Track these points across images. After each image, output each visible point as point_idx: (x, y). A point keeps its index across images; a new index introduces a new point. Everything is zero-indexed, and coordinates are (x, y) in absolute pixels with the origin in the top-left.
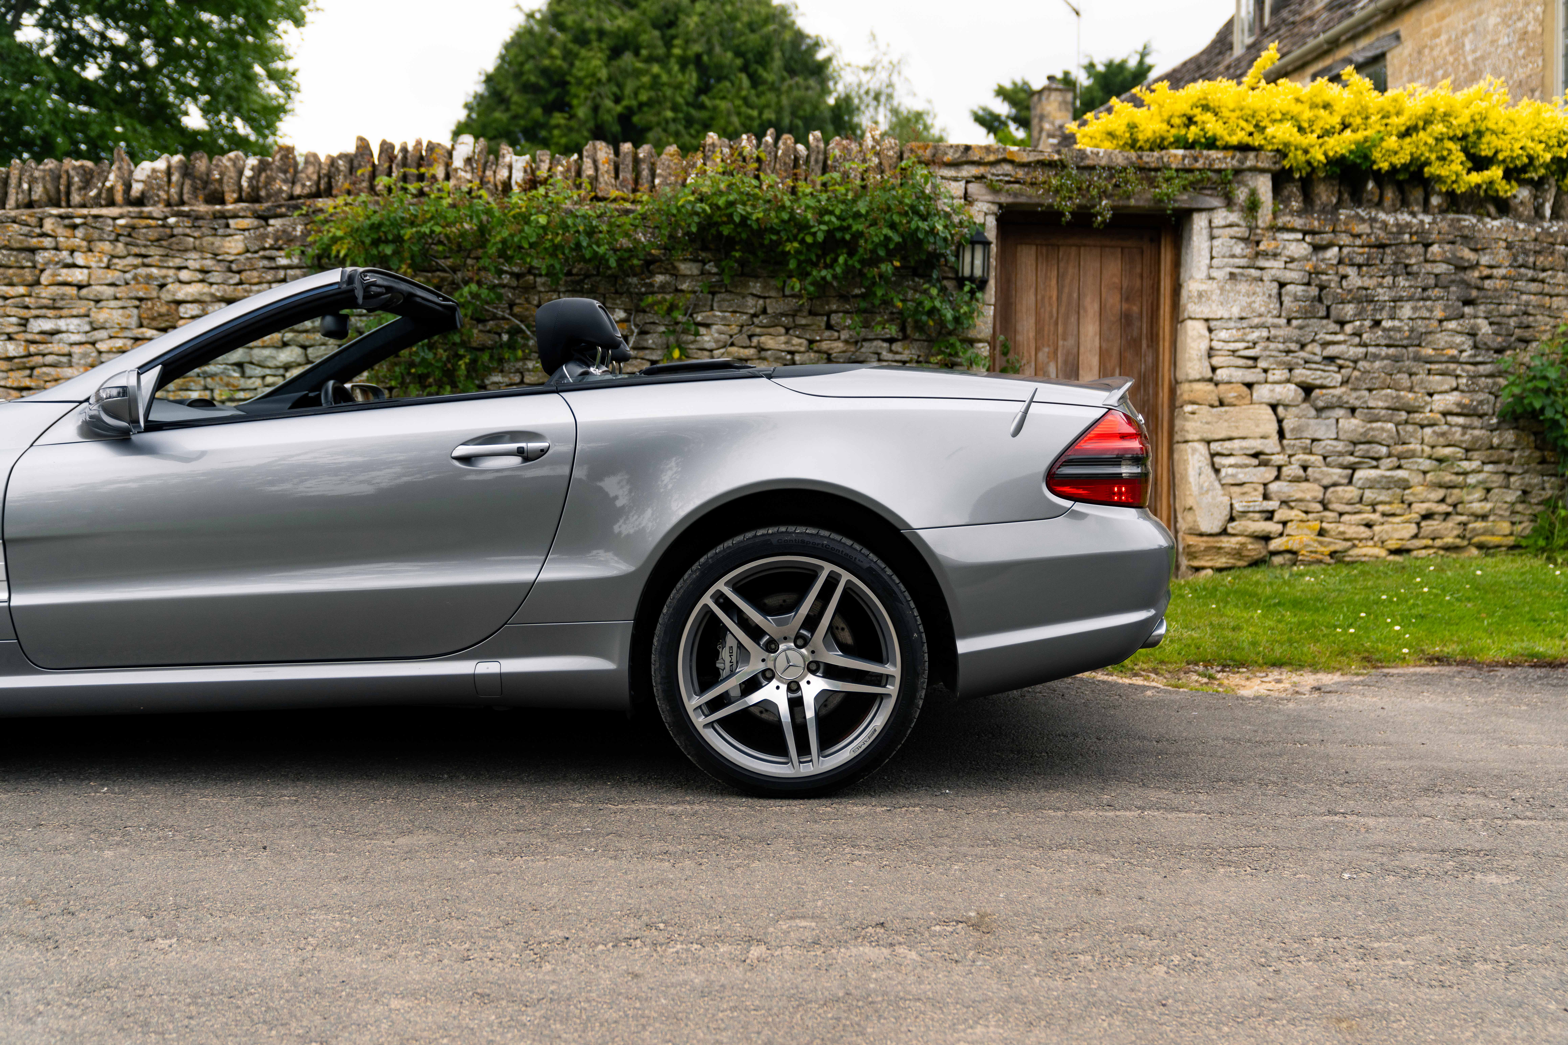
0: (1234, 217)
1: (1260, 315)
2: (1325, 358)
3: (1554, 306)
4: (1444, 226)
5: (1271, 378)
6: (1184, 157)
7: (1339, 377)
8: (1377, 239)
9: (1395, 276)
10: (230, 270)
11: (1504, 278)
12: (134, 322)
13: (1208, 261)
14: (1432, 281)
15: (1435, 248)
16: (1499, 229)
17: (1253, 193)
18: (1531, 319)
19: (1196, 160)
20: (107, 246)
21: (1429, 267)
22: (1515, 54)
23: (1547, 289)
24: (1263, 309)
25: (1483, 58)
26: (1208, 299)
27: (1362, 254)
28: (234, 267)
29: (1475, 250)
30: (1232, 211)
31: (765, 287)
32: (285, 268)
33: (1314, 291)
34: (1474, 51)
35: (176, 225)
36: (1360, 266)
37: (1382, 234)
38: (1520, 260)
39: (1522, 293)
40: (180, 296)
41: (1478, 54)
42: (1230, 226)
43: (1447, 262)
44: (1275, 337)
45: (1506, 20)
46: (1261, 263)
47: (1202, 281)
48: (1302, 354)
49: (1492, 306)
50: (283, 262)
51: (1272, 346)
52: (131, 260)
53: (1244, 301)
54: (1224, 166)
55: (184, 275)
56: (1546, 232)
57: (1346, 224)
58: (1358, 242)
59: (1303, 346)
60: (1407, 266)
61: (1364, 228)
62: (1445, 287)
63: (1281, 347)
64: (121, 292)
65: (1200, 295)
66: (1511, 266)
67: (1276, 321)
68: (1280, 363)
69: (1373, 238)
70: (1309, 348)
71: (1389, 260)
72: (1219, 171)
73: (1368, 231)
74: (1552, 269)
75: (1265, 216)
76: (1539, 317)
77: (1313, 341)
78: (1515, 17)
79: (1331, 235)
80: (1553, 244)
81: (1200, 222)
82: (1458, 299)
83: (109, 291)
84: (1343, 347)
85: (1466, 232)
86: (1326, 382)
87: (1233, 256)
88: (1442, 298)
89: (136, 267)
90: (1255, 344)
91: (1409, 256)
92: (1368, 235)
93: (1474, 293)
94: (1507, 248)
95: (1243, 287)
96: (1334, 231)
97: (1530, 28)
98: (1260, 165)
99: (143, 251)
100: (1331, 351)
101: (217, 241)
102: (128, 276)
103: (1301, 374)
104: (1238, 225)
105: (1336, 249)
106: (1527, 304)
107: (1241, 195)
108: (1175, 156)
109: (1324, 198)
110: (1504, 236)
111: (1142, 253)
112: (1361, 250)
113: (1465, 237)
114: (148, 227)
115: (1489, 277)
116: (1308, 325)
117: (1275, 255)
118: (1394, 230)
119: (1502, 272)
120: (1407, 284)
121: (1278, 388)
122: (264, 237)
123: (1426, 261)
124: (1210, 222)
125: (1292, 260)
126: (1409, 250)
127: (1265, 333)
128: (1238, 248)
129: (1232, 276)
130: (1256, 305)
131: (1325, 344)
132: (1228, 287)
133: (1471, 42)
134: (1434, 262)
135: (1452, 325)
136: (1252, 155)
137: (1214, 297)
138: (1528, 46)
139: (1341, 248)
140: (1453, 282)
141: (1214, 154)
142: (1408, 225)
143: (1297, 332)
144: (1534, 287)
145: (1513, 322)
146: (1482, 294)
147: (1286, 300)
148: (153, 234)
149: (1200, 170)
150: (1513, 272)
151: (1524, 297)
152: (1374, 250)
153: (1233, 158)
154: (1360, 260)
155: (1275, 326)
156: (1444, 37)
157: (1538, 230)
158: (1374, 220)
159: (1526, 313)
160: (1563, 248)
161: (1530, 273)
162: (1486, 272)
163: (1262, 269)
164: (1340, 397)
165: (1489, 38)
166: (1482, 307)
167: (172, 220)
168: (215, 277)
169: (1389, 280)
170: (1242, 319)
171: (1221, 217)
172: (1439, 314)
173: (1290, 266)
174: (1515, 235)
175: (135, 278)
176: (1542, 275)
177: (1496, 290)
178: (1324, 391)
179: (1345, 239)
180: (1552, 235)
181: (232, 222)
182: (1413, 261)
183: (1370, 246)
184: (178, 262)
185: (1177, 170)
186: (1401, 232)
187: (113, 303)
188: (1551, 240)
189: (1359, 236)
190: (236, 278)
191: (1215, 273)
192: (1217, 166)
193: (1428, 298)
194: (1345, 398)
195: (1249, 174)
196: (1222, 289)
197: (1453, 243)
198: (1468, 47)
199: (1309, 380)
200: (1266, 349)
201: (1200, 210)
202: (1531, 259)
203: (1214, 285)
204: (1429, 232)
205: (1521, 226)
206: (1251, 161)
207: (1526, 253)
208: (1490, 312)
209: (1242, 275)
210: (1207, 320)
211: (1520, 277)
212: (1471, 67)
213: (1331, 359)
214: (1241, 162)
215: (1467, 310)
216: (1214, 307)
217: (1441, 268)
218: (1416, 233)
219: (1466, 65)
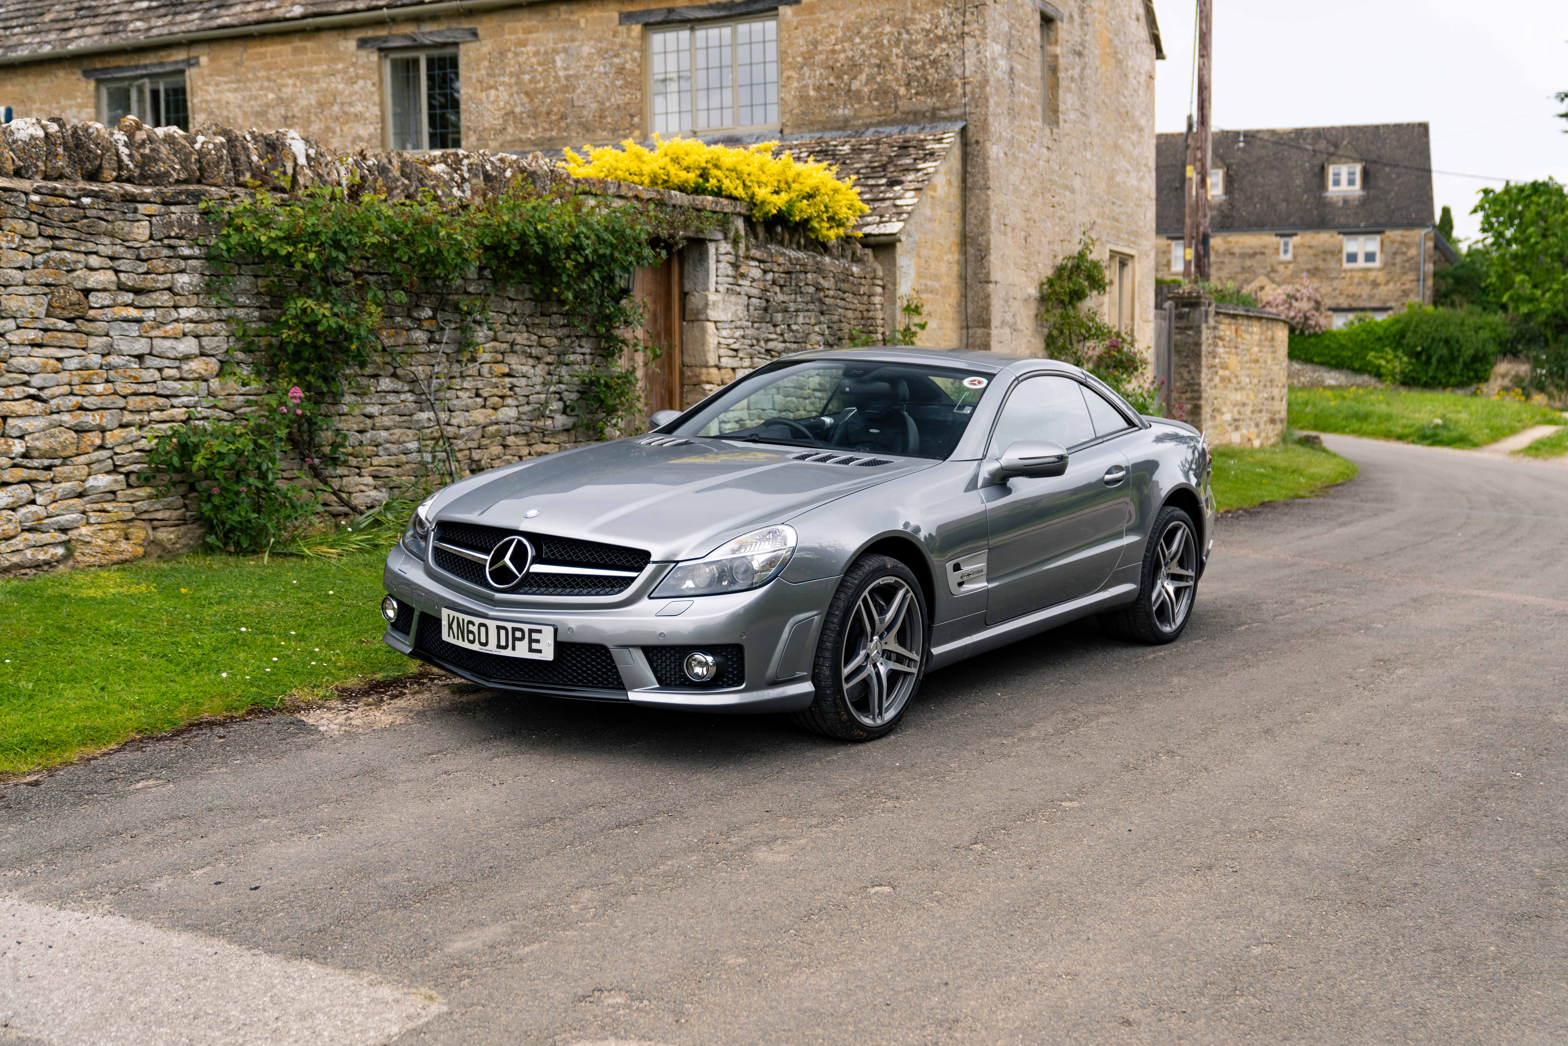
0: (728, 248)
1: (740, 320)
2: (766, 350)
3: (849, 316)
5: (743, 364)
8: (787, 268)
9: (796, 294)
10: (139, 258)
11: (833, 297)
12: (42, 311)
13: (716, 279)
14: (809, 298)
15: (809, 276)
17: (737, 231)
19: (717, 204)
20: (20, 225)
21: (807, 288)
22: (612, 83)
23: (847, 305)
24: (741, 315)
25: (576, 77)
26: (717, 307)
27: (782, 278)
28: (143, 255)
29: (823, 278)
30: (727, 243)
31: (517, 292)
32: (186, 258)
33: (764, 304)
34: (566, 69)
35: (91, 207)
36: (782, 287)
37: (788, 264)
38: (839, 285)
39: (838, 307)
40: (90, 284)
41: (571, 72)
42: (726, 253)
43: (814, 285)
44: (746, 335)
45: (601, 53)
46: (740, 281)
47: (714, 294)
48: (757, 348)
49: (829, 316)
50: (187, 252)
51: (745, 341)
52: (41, 242)
53: (733, 309)
55: (94, 261)
56: (845, 267)
57: (773, 255)
58: (780, 269)
60: (799, 287)
61: (780, 259)
62: (814, 303)
63: (749, 342)
64: (31, 276)
65: (714, 303)
66: (835, 289)
67: (747, 324)
71: (793, 283)
72: (724, 214)
73: (782, 261)
75: (742, 248)
77: (762, 338)
78: (611, 53)
79: (770, 264)
81: (712, 249)
82: (818, 311)
83: (19, 276)
84: (775, 343)
87: (727, 276)
88: (813, 310)
89: (46, 250)
90: (737, 340)
91: (800, 281)
92: (784, 265)
93: (823, 307)
95: (733, 298)
96: (770, 261)
97: (628, 66)
98: (742, 211)
99: (57, 232)
100: (770, 345)
101: (127, 226)
102: (39, 259)
104: (730, 254)
105: (772, 274)
106: (840, 315)
107: (731, 232)
108: (709, 201)
109: (761, 237)
110: (833, 269)
112: (781, 275)
113: (819, 269)
114: (62, 206)
115: (826, 296)
116: (761, 327)
117: (747, 277)
118: (791, 261)
119: (832, 293)
120: (800, 300)
121: (746, 372)
122: (170, 225)
123: (806, 284)
124: (717, 250)
125: (754, 280)
126: (800, 276)
127: (742, 333)
128: (730, 270)
129: (727, 290)
130: (738, 312)
131: (767, 341)
132: (725, 298)
133: (563, 61)
134: (809, 285)
135: (817, 328)
136: (738, 203)
137: (719, 306)
138: (625, 80)
139: (774, 273)
140: (816, 299)
141: (723, 201)
142: (799, 259)
143: (756, 332)
144: (842, 303)
145: (835, 327)
146: (825, 308)
147: (751, 308)
148: (69, 214)
149: (719, 212)
150: (835, 293)
151: (840, 310)
152: (787, 276)
153: (731, 205)
154: (782, 282)
155: (747, 328)
156: (530, 49)
157: (842, 265)
158: (783, 254)
159: (840, 321)
161: (841, 294)
162: (827, 293)
163: (740, 286)
165: (583, 63)
166: (827, 317)
167: (86, 201)
168: (123, 265)
169: (793, 297)
170: (732, 321)
171: (722, 247)
172: (813, 321)
173: (753, 284)
174: (836, 268)
175: (46, 263)
179: (775, 267)
181: (139, 206)
182: (802, 284)
183: (785, 273)
184: (91, 246)
186: (797, 264)
187: (22, 290)
189: (780, 265)
190: (144, 267)
191: (721, 288)
192: (726, 210)
193: (808, 310)
195: (736, 218)
196: (724, 300)
197: (815, 272)
198: (559, 64)
200: (742, 344)
201: (711, 241)
203: (720, 296)
204: (807, 264)
206: (739, 208)
208: (828, 320)
209: (732, 290)
210: (715, 322)
211: (838, 297)
212: (564, 82)
214: (735, 208)
215: (821, 318)
216: (720, 312)
217: (812, 290)
218: (802, 265)
219: (557, 79)
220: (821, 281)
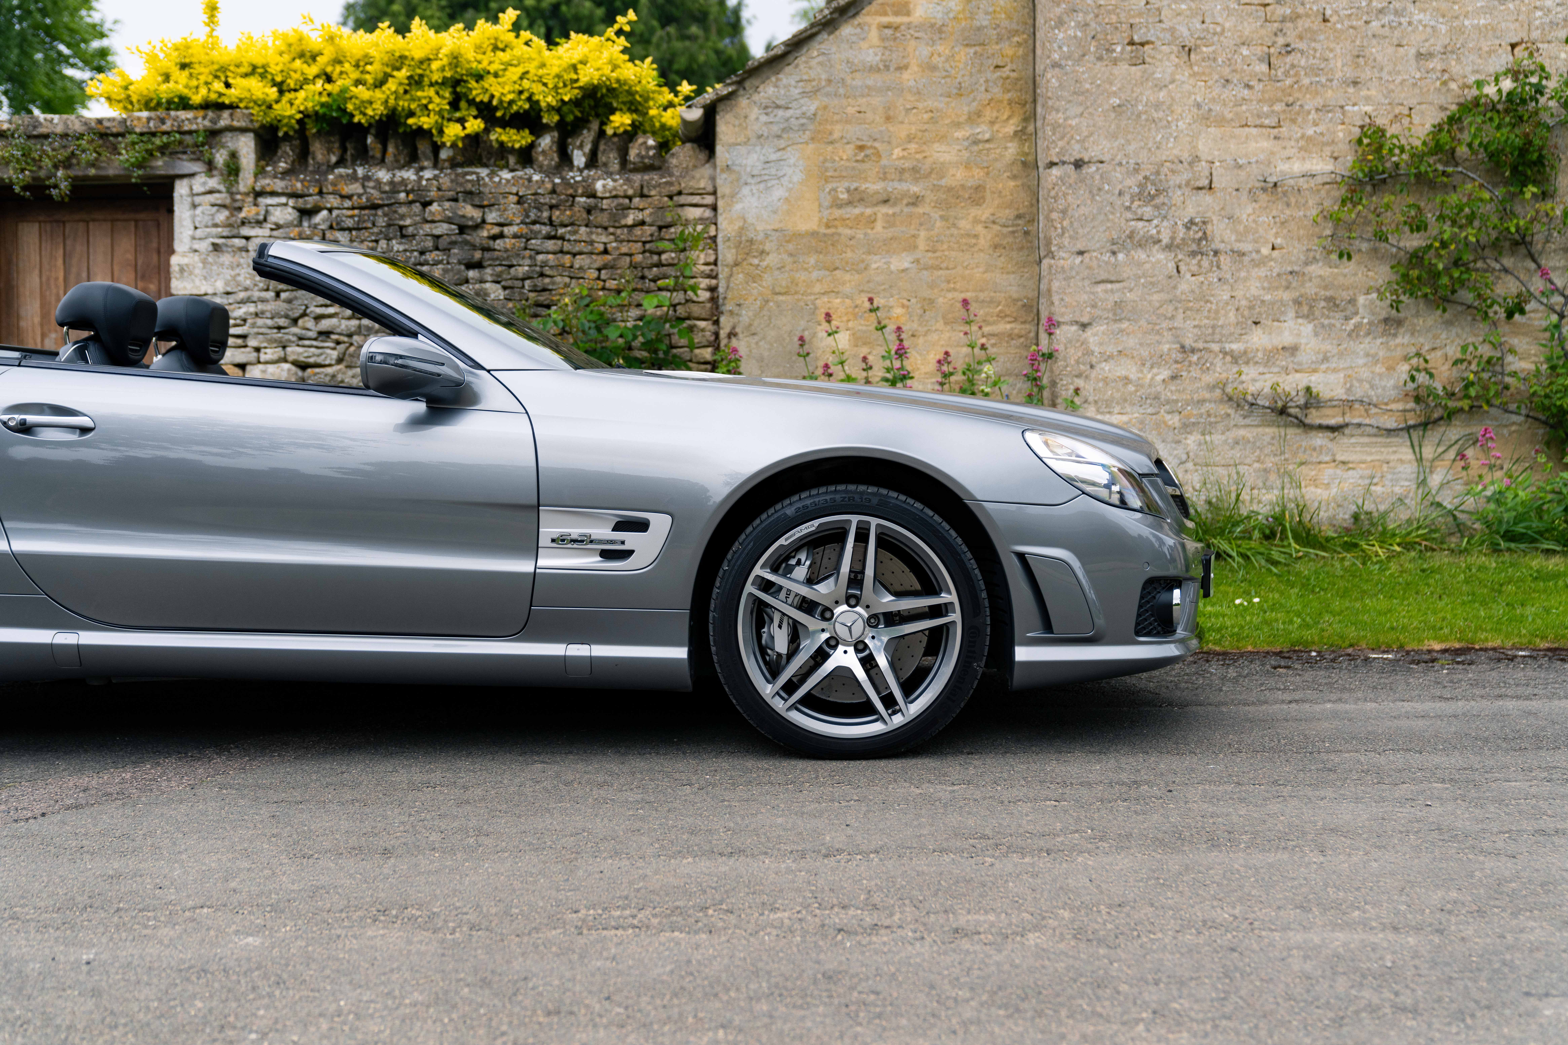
0: (213, 183)
1: (246, 289)
2: (321, 333)
3: (577, 266)
4: (445, 181)
5: (263, 357)
6: (149, 119)
7: (334, 354)
8: (368, 199)
9: (389, 240)
11: (515, 236)
13: (191, 233)
14: (429, 244)
15: (435, 207)
16: (508, 181)
17: (234, 155)
18: (547, 280)
19: (163, 121)
21: (427, 227)
23: (567, 247)
24: (248, 282)
26: (191, 273)
27: (352, 217)
29: (482, 207)
30: (212, 176)
36: (350, 230)
37: (375, 193)
38: (533, 215)
39: (538, 253)
42: (210, 192)
43: (449, 221)
44: (263, 312)
46: (246, 231)
47: (184, 255)
48: (294, 330)
49: (499, 269)
51: (260, 322)
53: (228, 274)
54: (194, 127)
56: (566, 182)
57: (334, 184)
58: (348, 203)
59: (295, 321)
60: (401, 228)
61: (355, 188)
62: (447, 250)
63: (269, 322)
65: (182, 270)
66: (522, 222)
67: (264, 294)
68: (271, 341)
69: (364, 199)
70: (300, 322)
71: (381, 222)
72: (190, 132)
73: (361, 191)
74: (572, 224)
75: (246, 180)
76: (558, 279)
77: (304, 315)
79: (317, 198)
80: (574, 197)
81: (181, 189)
82: (460, 263)
84: (334, 321)
85: (469, 187)
86: (320, 360)
87: (216, 225)
88: (441, 262)
90: (245, 320)
91: (402, 217)
92: (360, 196)
93: (478, 255)
94: (518, 203)
95: (226, 258)
96: (321, 193)
98: (236, 124)
100: (325, 324)
103: (295, 352)
104: (219, 192)
105: (325, 213)
106: (544, 264)
107: (221, 158)
108: (139, 119)
109: (319, 157)
110: (514, 190)
111: (158, 225)
112: (350, 213)
113: (470, 193)
115: (498, 236)
116: (296, 298)
117: (259, 223)
118: (387, 188)
119: (514, 229)
120: (401, 248)
121: (271, 368)
123: (427, 222)
124: (191, 189)
125: (278, 227)
126: (403, 210)
127: (252, 308)
128: (222, 216)
129: (216, 247)
130: (241, 278)
131: (318, 318)
132: (210, 259)
134: (433, 222)
136: (226, 114)
137: (197, 271)
139: (330, 210)
140: (453, 243)
141: (183, 115)
142: (404, 182)
143: (285, 305)
144: (550, 245)
145: (526, 285)
146: (487, 255)
149: (167, 133)
150: (524, 229)
151: (540, 257)
152: (367, 212)
153: (204, 118)
154: (349, 223)
155: (263, 301)
157: (557, 181)
158: (370, 178)
159: (542, 275)
160: (583, 199)
161: (545, 230)
162: (496, 230)
163: (247, 238)
164: (333, 376)
166: (489, 271)
169: (383, 244)
170: (228, 293)
171: (201, 183)
173: (275, 233)
174: (528, 188)
176: (561, 231)
177: (506, 250)
178: (317, 370)
179: (333, 201)
180: (571, 186)
182: (408, 222)
183: (362, 208)
185: (142, 134)
186: (395, 191)
188: (571, 191)
189: (349, 197)
191: (197, 245)
192: (187, 127)
193: (426, 263)
194: (340, 377)
195: (229, 134)
196: (204, 262)
197: (456, 200)
199: (302, 359)
200: (253, 325)
201: (182, 176)
202: (546, 214)
203: (196, 257)
204: (427, 189)
205: (536, 178)
206: (225, 119)
207: (539, 207)
208: (499, 275)
209: (227, 246)
211: (535, 235)
213: (325, 334)
214: (214, 122)
215: (472, 274)
216: (197, 282)
217: (442, 229)
218: (412, 191)
220: (470, 212)
